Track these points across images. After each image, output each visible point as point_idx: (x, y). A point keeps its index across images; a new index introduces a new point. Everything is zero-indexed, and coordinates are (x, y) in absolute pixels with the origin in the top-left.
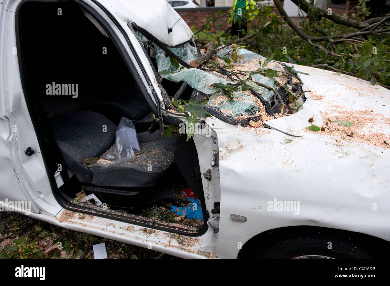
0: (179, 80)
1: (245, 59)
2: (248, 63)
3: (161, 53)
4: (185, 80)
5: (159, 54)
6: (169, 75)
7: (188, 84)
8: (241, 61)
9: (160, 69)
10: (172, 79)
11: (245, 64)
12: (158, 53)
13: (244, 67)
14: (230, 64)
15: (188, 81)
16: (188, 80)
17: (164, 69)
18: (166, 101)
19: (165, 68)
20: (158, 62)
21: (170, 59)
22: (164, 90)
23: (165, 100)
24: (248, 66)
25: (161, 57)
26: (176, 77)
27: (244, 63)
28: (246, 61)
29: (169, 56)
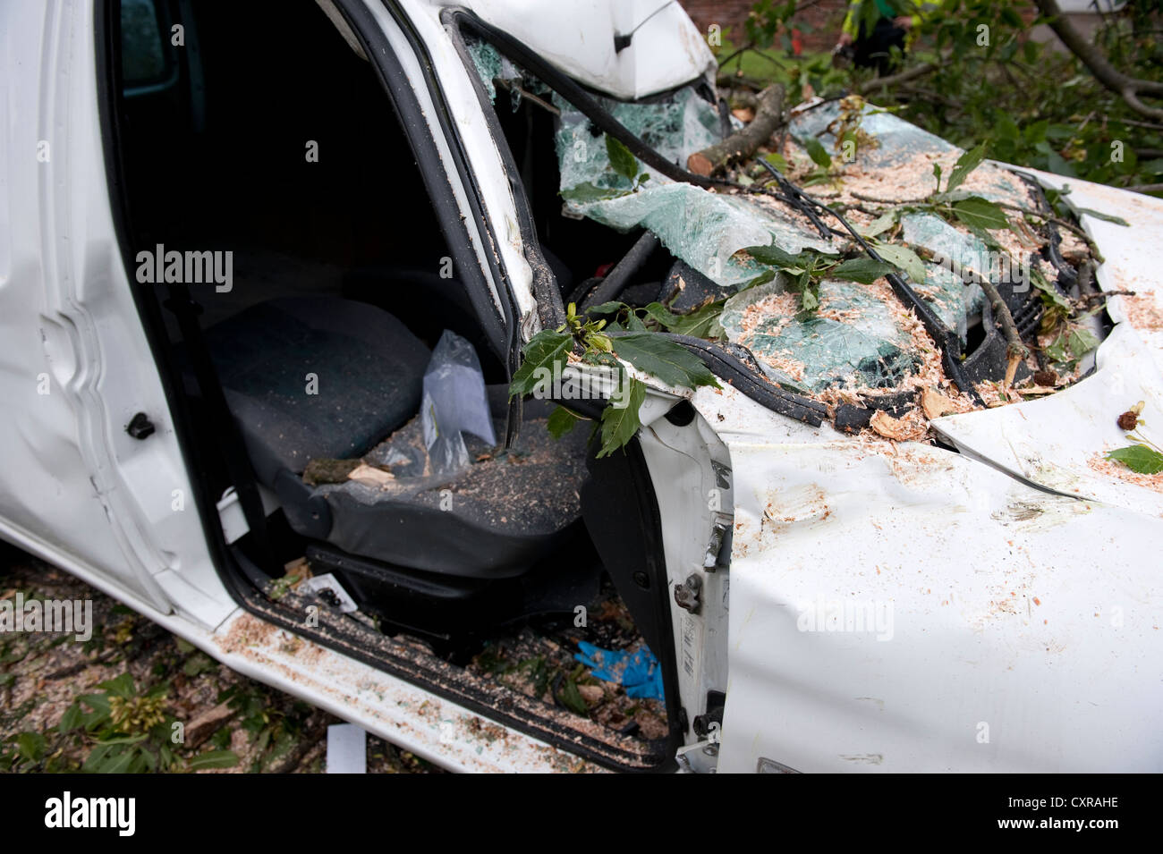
0: (628, 224)
1: (889, 153)
2: (896, 166)
3: (576, 123)
4: (651, 224)
5: (565, 127)
6: (596, 203)
7: (659, 239)
8: (871, 156)
9: (568, 179)
10: (605, 219)
11: (887, 171)
12: (566, 123)
13: (881, 180)
14: (831, 168)
15: (662, 230)
16: (662, 225)
17: (582, 181)
18: (546, 313)
19: (588, 178)
20: (563, 155)
21: (607, 144)
23: (545, 309)
24: (896, 178)
25: (574, 136)
26: (617, 210)
27: (884, 164)
28: (890, 161)
29: (605, 134)
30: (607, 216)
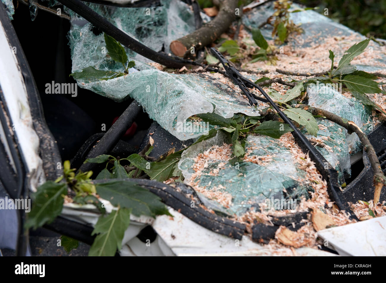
1: (309, 37)
2: (314, 46)
3: (82, 26)
4: (136, 96)
5: (75, 28)
6: (97, 82)
7: (141, 107)
8: (298, 40)
9: (78, 64)
10: (104, 93)
11: (308, 50)
12: (75, 25)
13: (303, 57)
14: (268, 49)
15: (143, 100)
16: (143, 97)
17: (88, 65)
18: (49, 168)
19: (92, 63)
20: (73, 48)
21: (105, 39)
22: (48, 136)
23: (48, 165)
24: (314, 55)
25: (81, 34)
26: (111, 87)
27: (306, 45)
28: (310, 42)
29: (103, 33)
30: (105, 91)
